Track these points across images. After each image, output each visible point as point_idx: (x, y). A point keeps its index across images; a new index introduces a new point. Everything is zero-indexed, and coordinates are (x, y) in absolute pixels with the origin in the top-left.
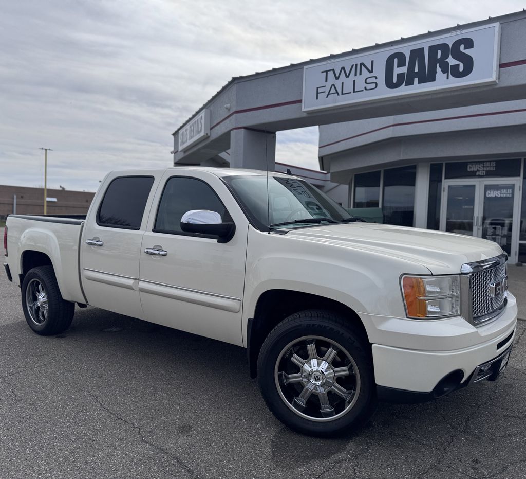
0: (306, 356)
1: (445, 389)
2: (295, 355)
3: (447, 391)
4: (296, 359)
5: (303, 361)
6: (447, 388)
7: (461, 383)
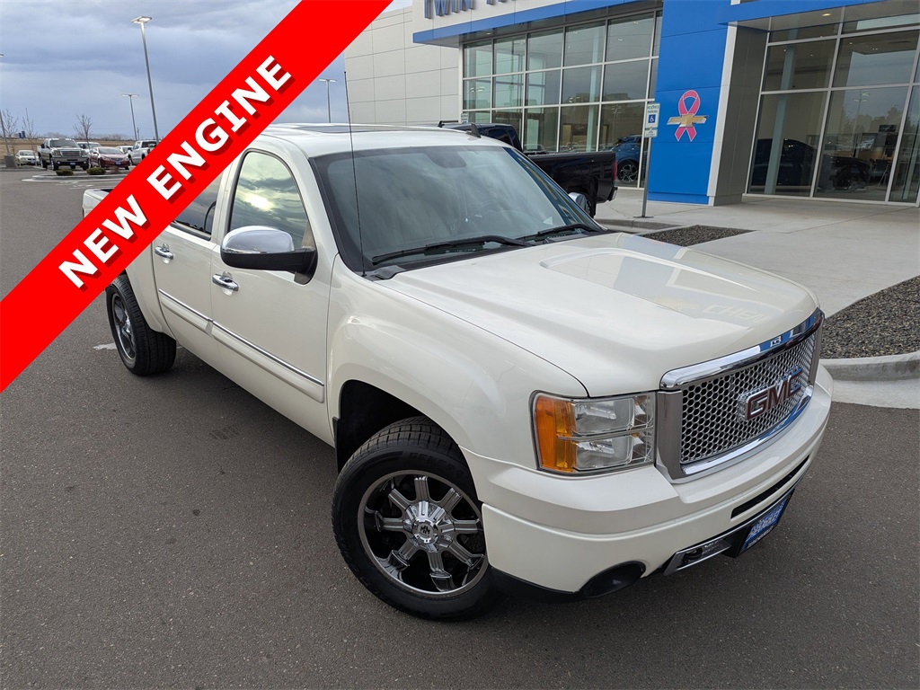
0: (412, 495)
1: (615, 582)
2: (395, 491)
3: (618, 585)
4: (396, 497)
5: (407, 502)
6: (618, 580)
7: (642, 576)
